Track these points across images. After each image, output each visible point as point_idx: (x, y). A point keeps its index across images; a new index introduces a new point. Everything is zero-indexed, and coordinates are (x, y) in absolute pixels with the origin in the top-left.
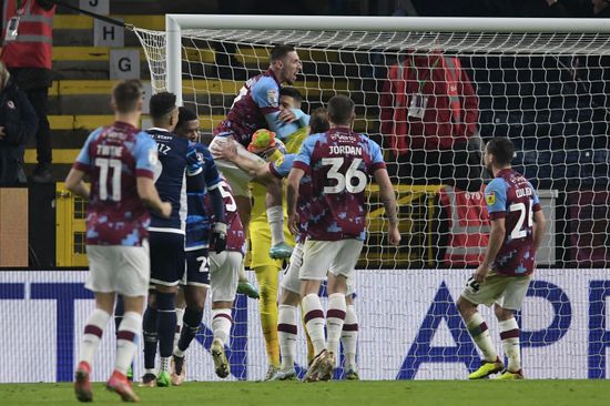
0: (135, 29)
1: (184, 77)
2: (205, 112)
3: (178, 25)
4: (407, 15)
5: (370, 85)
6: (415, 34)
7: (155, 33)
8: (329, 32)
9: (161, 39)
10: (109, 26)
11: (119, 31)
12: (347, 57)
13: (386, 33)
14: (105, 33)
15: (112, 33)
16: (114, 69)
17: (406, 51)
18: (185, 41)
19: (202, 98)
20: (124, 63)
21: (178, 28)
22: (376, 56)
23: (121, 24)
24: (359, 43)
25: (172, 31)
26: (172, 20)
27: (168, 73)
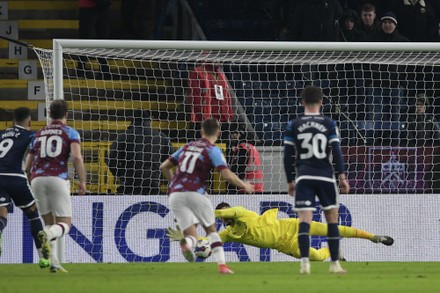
0: (34, 48)
1: (65, 78)
2: (76, 99)
3: (60, 45)
4: (200, 39)
5: (177, 83)
6: (206, 51)
7: (46, 51)
8: (153, 50)
9: (50, 54)
10: (18, 47)
11: (24, 49)
12: (164, 66)
13: (188, 51)
14: (16, 50)
15: (20, 50)
16: (21, 73)
17: (200, 62)
18: (65, 55)
19: (76, 90)
20: (27, 69)
21: (60, 48)
22: (182, 65)
23: (25, 45)
24: (171, 57)
25: (57, 50)
26: (57, 43)
27: (54, 75)
